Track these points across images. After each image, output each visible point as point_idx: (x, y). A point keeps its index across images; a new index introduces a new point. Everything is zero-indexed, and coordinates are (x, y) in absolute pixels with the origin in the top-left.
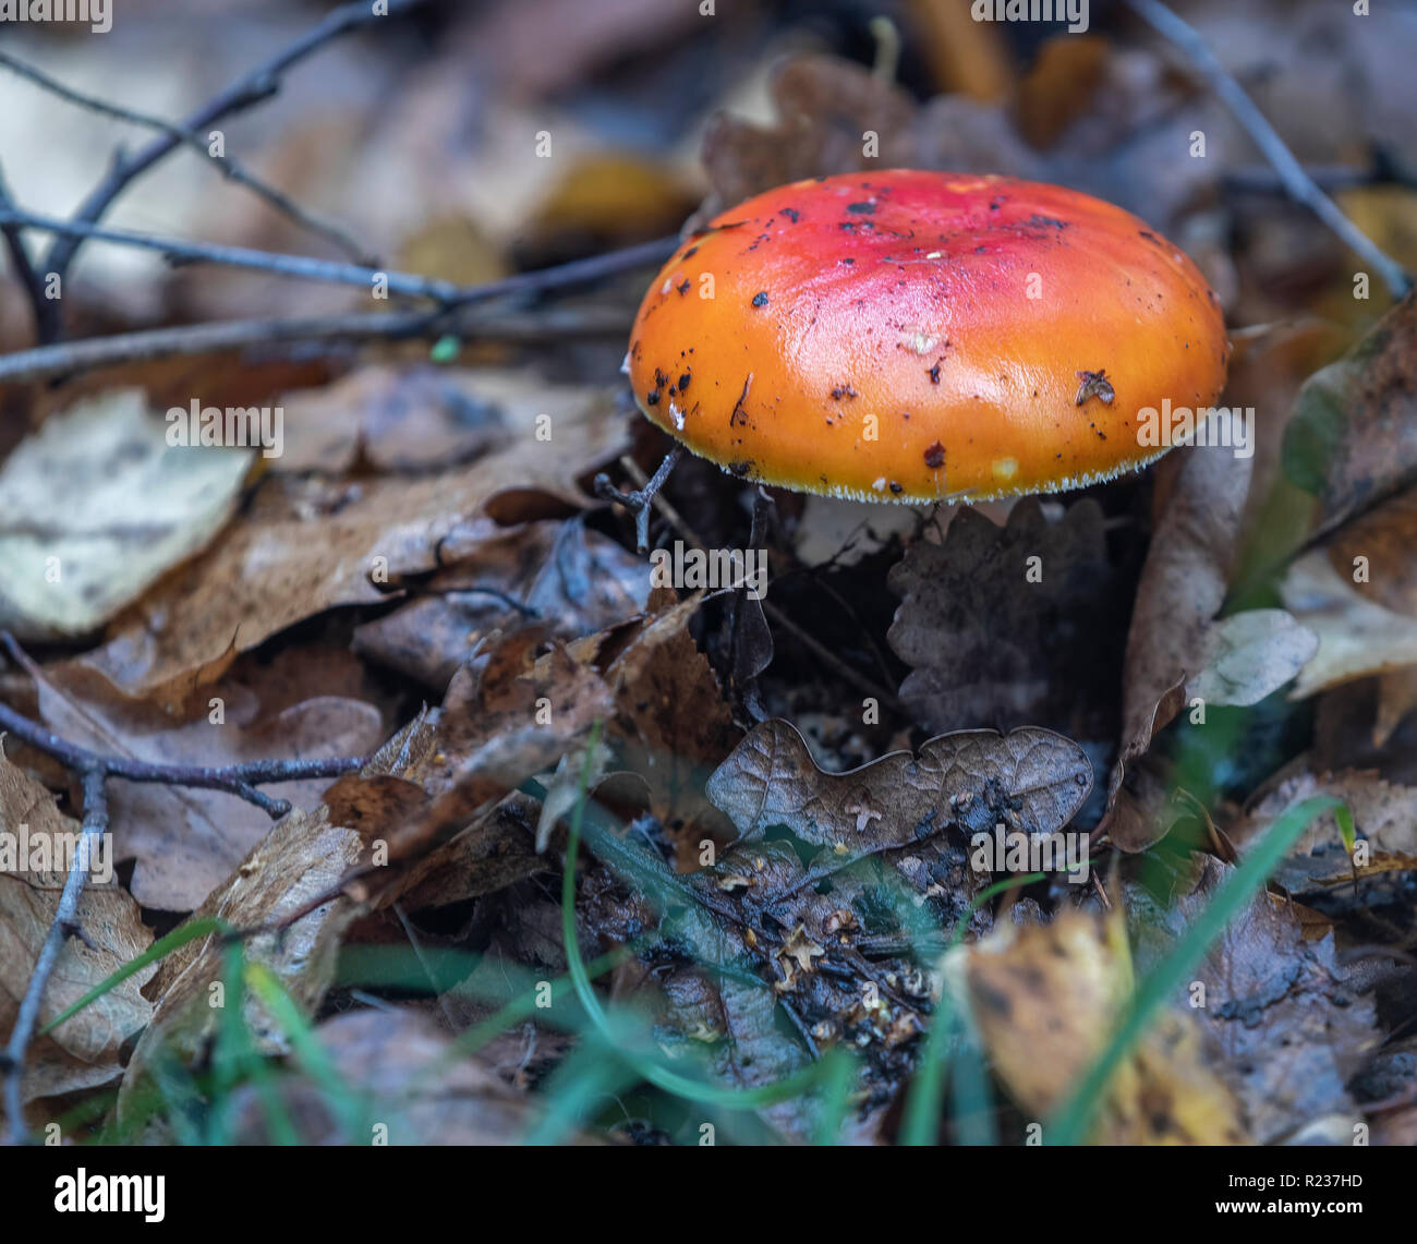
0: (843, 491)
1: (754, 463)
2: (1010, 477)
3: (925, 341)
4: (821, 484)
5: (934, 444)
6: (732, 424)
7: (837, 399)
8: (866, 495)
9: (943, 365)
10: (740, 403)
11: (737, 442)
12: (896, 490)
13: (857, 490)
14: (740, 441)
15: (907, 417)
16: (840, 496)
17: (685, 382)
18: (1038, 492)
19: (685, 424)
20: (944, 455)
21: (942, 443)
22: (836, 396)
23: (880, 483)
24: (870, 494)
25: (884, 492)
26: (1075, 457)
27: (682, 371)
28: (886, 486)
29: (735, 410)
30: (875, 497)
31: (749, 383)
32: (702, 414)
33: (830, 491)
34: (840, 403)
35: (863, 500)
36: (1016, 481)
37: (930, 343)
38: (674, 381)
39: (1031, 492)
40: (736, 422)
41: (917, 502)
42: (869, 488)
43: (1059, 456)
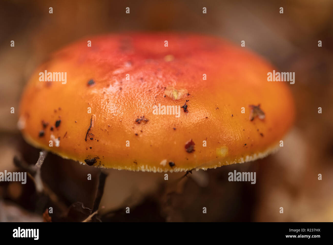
0: (145, 168)
1: (99, 158)
2: (224, 156)
3: (177, 93)
4: (134, 165)
5: (190, 141)
6: (86, 140)
7: (139, 123)
8: (157, 169)
9: (188, 104)
10: (89, 130)
11: (89, 149)
12: (171, 165)
13: (152, 167)
14: (91, 148)
15: (175, 129)
16: (143, 170)
17: (58, 124)
18: (236, 163)
19: (60, 144)
20: (195, 146)
21: (193, 141)
22: (138, 122)
23: (164, 162)
24: (159, 168)
25: (166, 167)
26: (252, 145)
27: (56, 119)
28: (167, 163)
29: (87, 134)
30: (161, 169)
31: (93, 119)
32: (69, 137)
33: (139, 168)
34: (140, 125)
35: (155, 171)
36: (226, 158)
37: (180, 94)
38: (52, 124)
39: (233, 163)
40: (88, 138)
41: (182, 170)
42: (158, 165)
43: (246, 145)
